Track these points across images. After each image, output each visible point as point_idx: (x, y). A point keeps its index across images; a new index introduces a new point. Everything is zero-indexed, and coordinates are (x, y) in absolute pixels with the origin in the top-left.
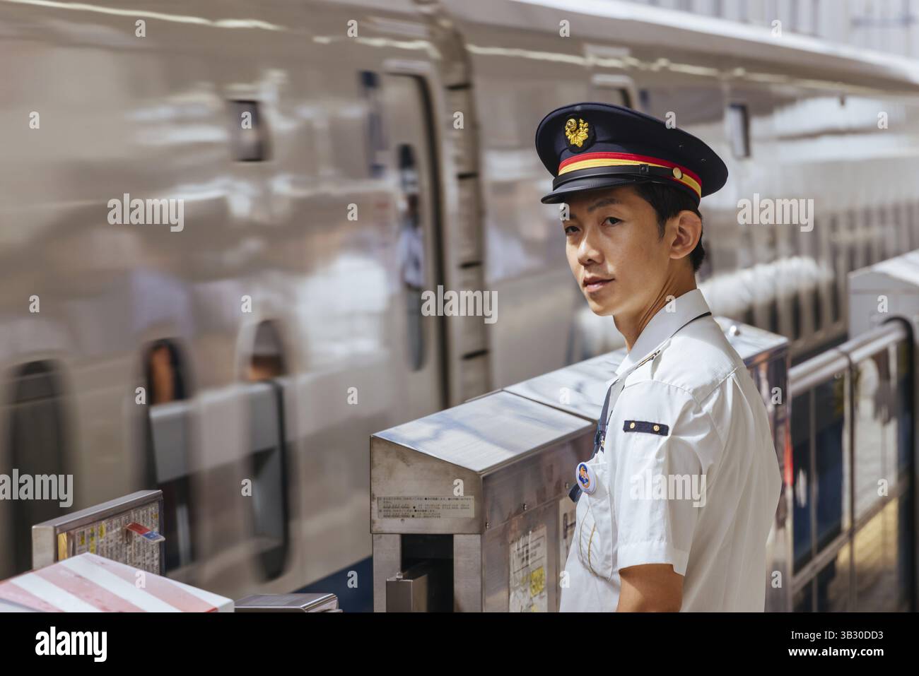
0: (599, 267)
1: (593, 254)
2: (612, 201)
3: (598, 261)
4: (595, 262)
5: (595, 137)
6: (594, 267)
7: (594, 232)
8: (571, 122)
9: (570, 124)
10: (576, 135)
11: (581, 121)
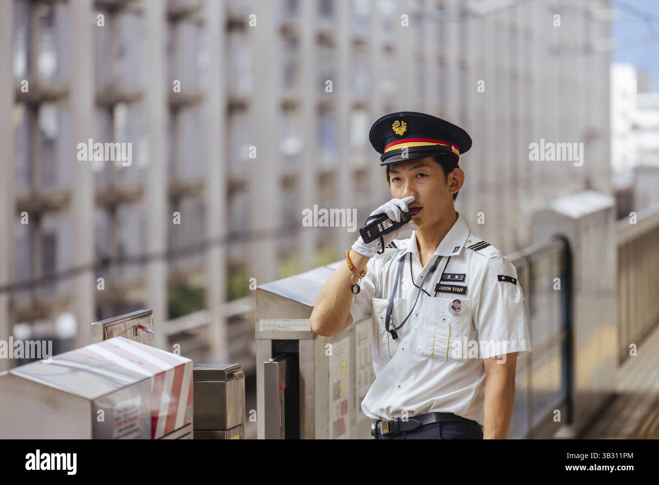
5: (410, 131)
8: (397, 122)
9: (396, 124)
10: (399, 129)
11: (402, 122)
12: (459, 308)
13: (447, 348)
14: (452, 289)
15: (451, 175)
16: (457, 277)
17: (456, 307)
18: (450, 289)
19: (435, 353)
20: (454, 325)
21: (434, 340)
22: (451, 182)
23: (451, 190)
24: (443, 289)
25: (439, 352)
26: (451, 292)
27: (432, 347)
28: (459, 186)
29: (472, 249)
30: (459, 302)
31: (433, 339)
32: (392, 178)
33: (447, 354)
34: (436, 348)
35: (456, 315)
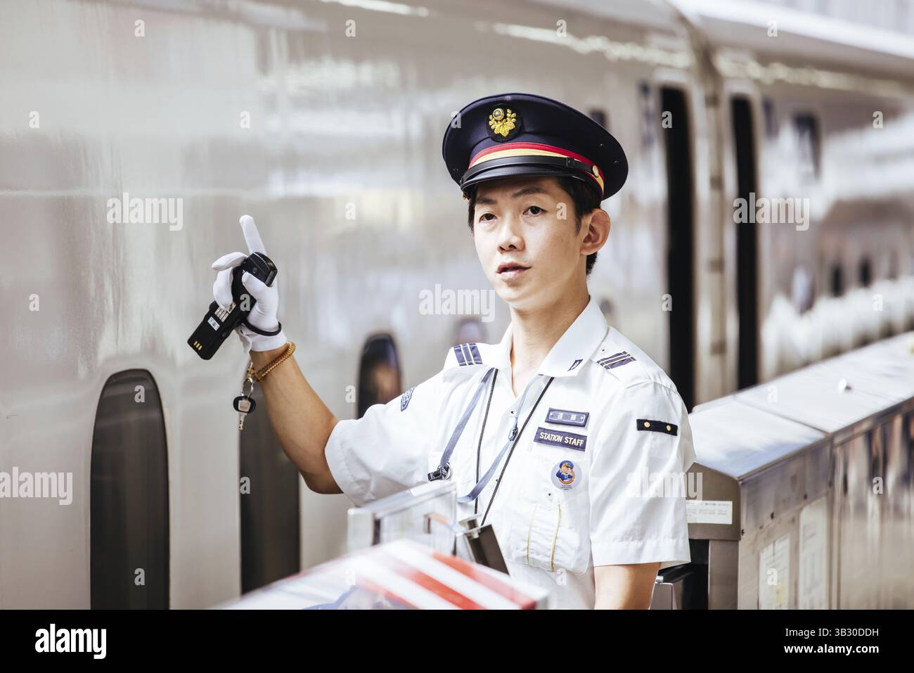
0: (518, 253)
1: (515, 240)
2: (538, 190)
3: (518, 247)
4: (515, 247)
5: (522, 127)
6: (514, 252)
7: (515, 218)
8: (498, 112)
9: (497, 113)
10: (502, 124)
11: (509, 111)
12: (570, 477)
13: (552, 548)
14: (564, 440)
15: (587, 221)
16: (573, 418)
17: (565, 476)
18: (560, 439)
19: (531, 556)
20: (564, 506)
21: (530, 529)
22: (587, 234)
23: (583, 248)
24: (549, 437)
25: (538, 554)
26: (563, 444)
27: (526, 545)
28: (599, 242)
29: (602, 364)
30: (570, 466)
31: (528, 528)
32: (478, 214)
33: (553, 558)
34: (532, 545)
35: (566, 488)
